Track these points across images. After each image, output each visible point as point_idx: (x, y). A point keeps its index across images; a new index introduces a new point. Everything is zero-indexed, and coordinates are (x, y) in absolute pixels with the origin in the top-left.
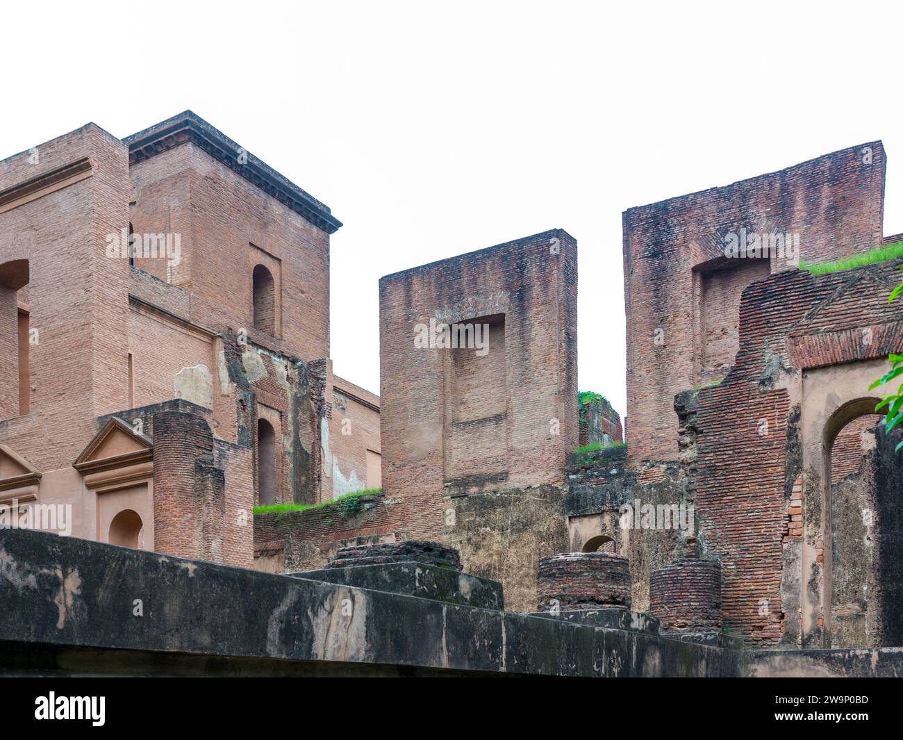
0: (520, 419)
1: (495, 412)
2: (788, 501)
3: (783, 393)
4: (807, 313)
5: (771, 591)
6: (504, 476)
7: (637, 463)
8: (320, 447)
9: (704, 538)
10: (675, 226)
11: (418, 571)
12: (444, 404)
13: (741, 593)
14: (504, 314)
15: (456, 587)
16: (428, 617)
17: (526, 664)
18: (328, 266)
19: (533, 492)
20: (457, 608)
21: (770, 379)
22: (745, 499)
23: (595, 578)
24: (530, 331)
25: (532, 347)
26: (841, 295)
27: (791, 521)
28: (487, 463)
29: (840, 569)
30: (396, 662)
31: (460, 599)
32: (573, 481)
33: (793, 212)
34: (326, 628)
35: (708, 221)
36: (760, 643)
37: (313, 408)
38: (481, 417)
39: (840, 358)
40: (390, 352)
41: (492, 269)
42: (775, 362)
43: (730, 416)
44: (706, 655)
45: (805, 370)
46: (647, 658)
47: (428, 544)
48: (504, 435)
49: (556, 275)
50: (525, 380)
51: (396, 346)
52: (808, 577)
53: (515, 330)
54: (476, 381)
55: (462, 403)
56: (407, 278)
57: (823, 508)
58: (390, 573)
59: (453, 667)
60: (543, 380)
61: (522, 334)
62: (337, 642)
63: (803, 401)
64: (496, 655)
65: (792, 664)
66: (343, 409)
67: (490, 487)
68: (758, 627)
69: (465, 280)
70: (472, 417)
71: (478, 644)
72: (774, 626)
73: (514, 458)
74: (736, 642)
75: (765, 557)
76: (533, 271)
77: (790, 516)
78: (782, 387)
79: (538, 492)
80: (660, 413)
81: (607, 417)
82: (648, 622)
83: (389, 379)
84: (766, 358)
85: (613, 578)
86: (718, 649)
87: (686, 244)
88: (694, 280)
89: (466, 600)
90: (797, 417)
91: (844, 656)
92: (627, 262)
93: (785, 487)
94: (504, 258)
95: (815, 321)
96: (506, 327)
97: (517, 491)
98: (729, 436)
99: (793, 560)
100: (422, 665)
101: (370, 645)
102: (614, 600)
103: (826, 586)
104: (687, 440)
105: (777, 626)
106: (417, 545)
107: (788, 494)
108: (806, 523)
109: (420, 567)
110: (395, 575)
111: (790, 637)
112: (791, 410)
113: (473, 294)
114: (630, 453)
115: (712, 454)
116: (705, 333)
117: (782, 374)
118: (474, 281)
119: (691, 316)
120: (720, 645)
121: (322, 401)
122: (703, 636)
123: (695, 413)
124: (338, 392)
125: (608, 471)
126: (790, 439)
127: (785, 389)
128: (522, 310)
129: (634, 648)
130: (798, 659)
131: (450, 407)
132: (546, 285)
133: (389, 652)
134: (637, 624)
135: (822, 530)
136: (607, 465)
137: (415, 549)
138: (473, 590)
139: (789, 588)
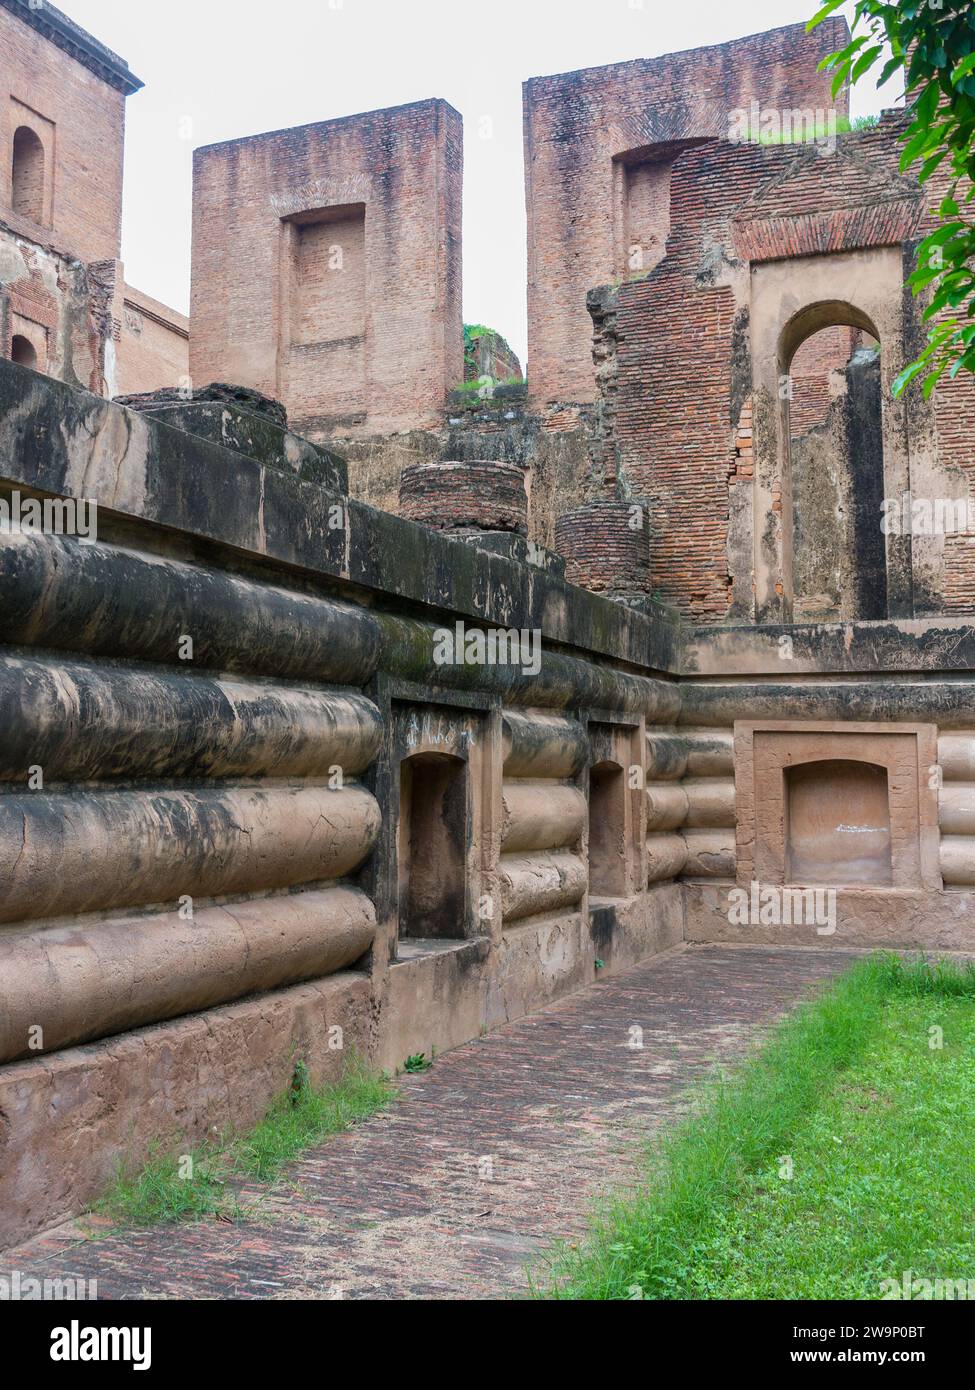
0: (382, 342)
1: (350, 333)
2: (735, 430)
3: (726, 292)
4: (755, 191)
5: (715, 547)
6: (360, 419)
7: (540, 405)
8: (102, 379)
9: (626, 477)
10: (590, 103)
11: (226, 415)
12: (279, 319)
13: (675, 550)
14: (364, 204)
15: (281, 451)
16: (239, 478)
17: (379, 575)
18: (123, 138)
19: (400, 440)
20: (281, 475)
21: (710, 273)
22: (679, 426)
23: (478, 494)
24: (399, 228)
25: (402, 249)
26: (796, 171)
27: (739, 456)
28: (337, 401)
29: (805, 548)
30: (189, 529)
31: (285, 466)
32: (456, 427)
33: (739, 95)
34: (87, 456)
35: (632, 99)
36: (701, 617)
37: (95, 326)
38: (330, 338)
39: (797, 250)
40: (205, 247)
41: (349, 144)
42: (716, 251)
43: (659, 319)
44: (629, 621)
45: (754, 264)
46: (548, 606)
47: (242, 389)
48: (362, 363)
49: (434, 157)
50: (391, 290)
51: (214, 239)
52: (762, 531)
53: (379, 225)
54: (325, 292)
55: (305, 320)
56: (232, 151)
57: (780, 439)
58: (185, 418)
59: (274, 555)
60: (415, 292)
61: (388, 231)
62: (102, 479)
63: (752, 303)
64: (336, 554)
65: (743, 645)
66: (138, 331)
67: (340, 432)
68: (699, 596)
69: (312, 157)
70: (317, 339)
71: (310, 532)
72: (719, 595)
73: (374, 394)
74: (670, 614)
75: (707, 503)
76: (403, 149)
77: (738, 450)
78: (725, 284)
79: (407, 440)
80: (571, 341)
81: (502, 359)
82: (550, 560)
83: (204, 283)
84: (705, 247)
85: (503, 495)
86: (645, 617)
87: (603, 125)
88: (615, 173)
89: (294, 471)
90: (744, 322)
91: (810, 633)
92: (529, 143)
93: (731, 411)
94: (365, 131)
95: (765, 202)
96: (367, 221)
97: (379, 438)
98: (658, 345)
99: (743, 507)
100: (227, 542)
101: (151, 496)
102: (503, 525)
103: (785, 542)
104: (604, 349)
105: (724, 594)
106: (226, 389)
107: (734, 421)
108: (759, 459)
109: (230, 411)
110: (193, 420)
111: (740, 609)
112: (737, 314)
113: (322, 176)
114: (531, 391)
115: (636, 368)
116: (629, 241)
117: (725, 267)
118: (324, 159)
119: (611, 218)
120: (648, 613)
121: (107, 316)
122: (625, 601)
123: (614, 314)
124: (131, 307)
125: (501, 414)
126: (736, 351)
127: (729, 287)
128: (389, 200)
129: (531, 589)
130: (751, 638)
131: (287, 325)
132: (420, 167)
133: (180, 512)
134: (535, 558)
135: (778, 468)
136: (500, 406)
137: (223, 394)
138: (306, 460)
139: (738, 543)
